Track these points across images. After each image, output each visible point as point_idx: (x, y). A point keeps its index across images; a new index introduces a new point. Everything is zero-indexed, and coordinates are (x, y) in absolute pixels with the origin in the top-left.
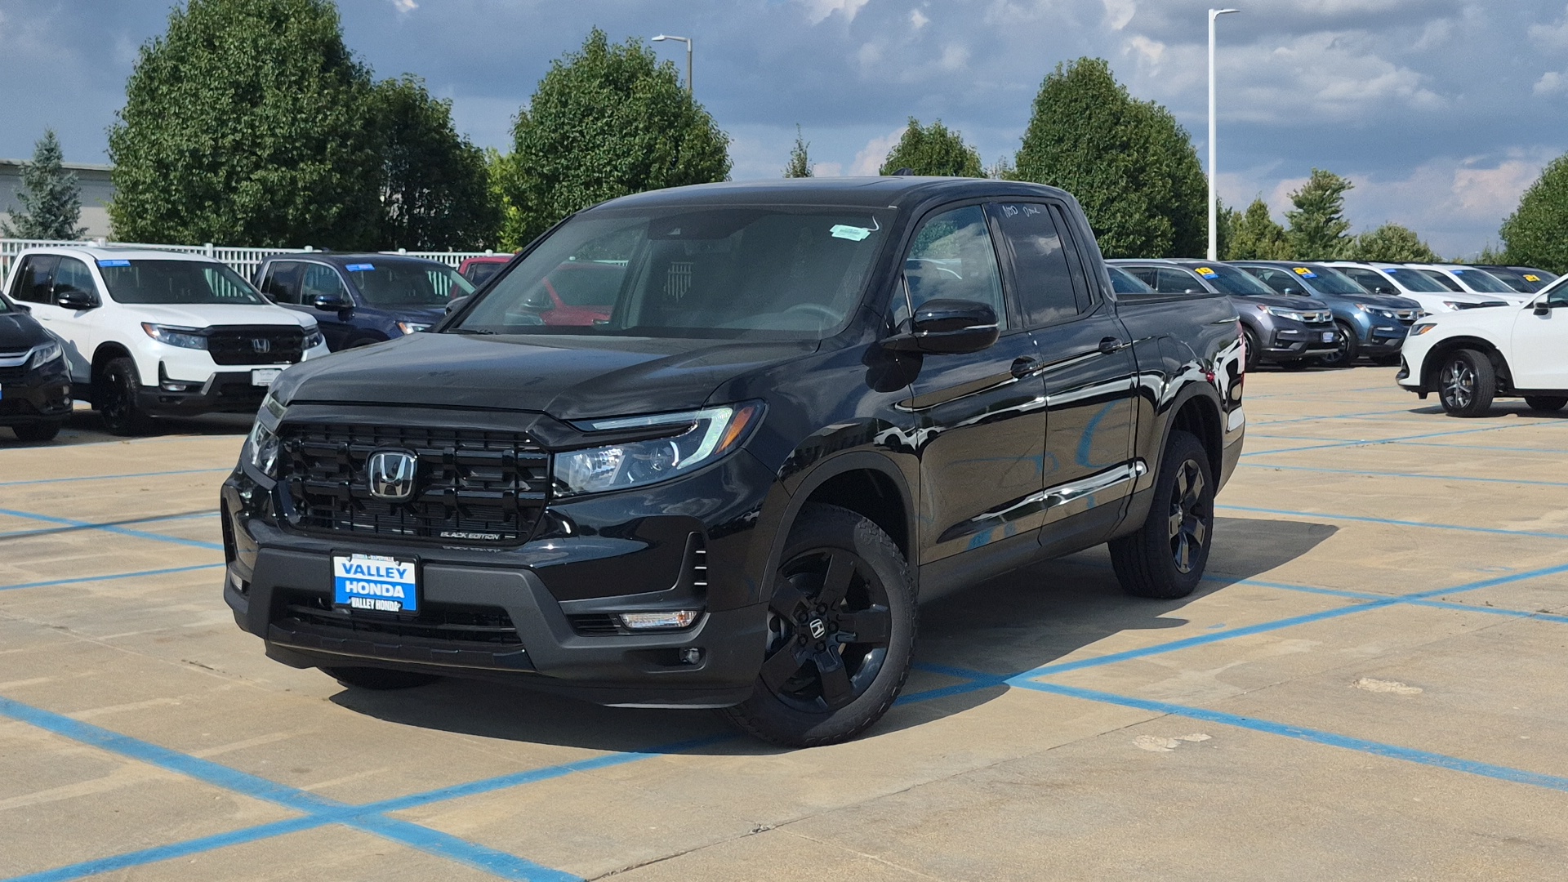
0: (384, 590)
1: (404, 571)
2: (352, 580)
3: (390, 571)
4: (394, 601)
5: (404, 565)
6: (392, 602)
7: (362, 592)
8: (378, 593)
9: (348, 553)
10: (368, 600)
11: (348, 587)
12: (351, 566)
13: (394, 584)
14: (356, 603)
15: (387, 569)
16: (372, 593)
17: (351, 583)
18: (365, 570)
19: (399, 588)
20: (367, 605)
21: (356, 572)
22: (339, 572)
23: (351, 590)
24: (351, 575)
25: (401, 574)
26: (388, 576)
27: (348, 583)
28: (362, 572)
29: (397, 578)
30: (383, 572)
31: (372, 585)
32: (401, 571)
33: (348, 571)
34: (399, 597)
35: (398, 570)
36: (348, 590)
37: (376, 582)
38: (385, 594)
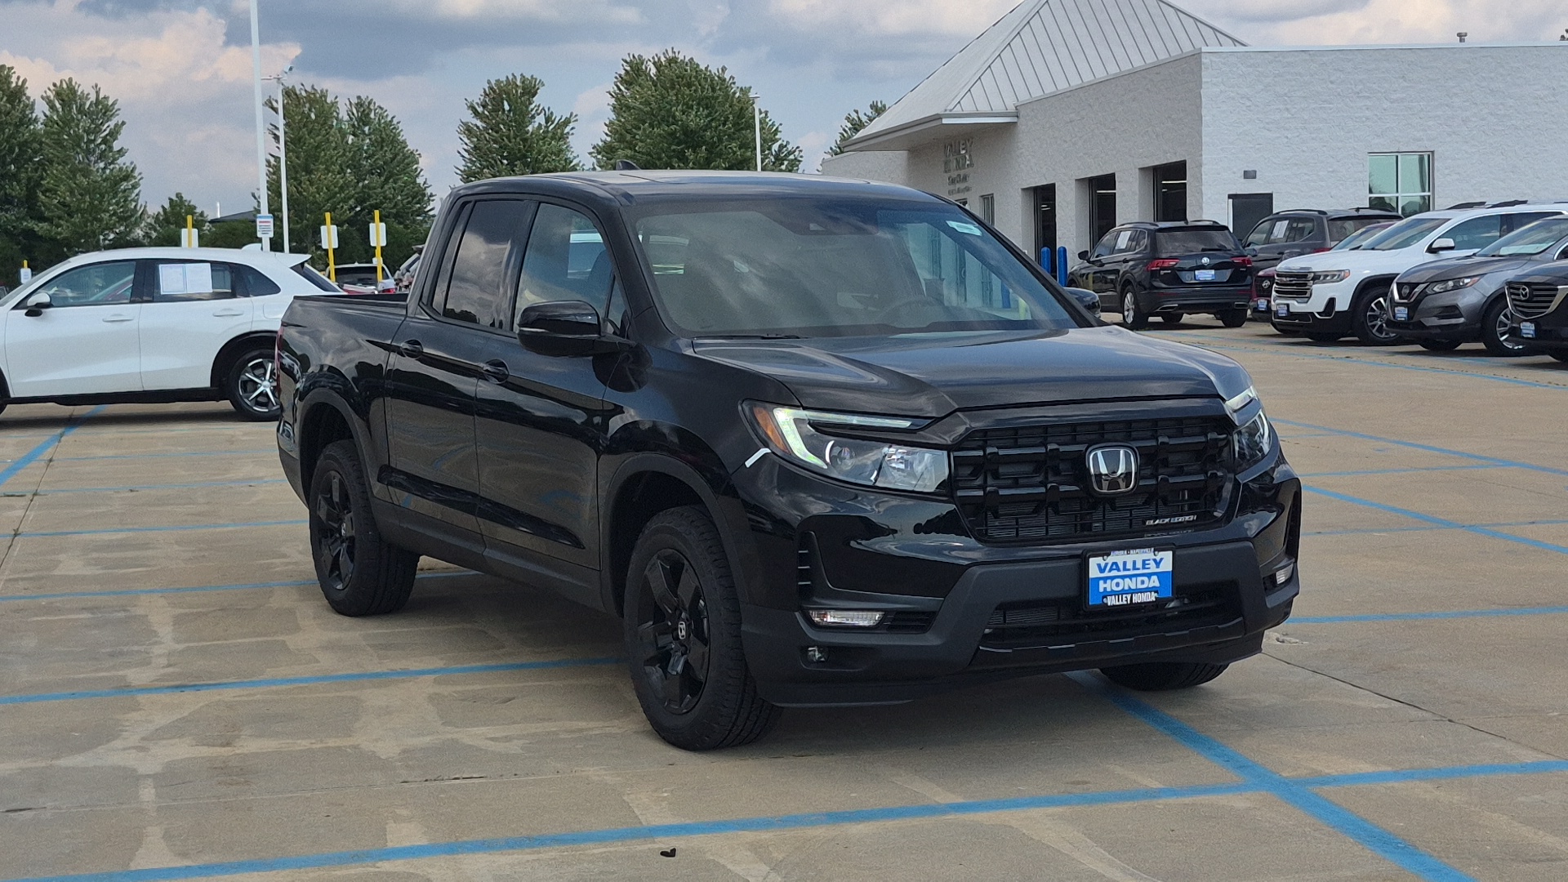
0: (1139, 582)
1: (1161, 559)
2: (1105, 579)
3: (1147, 562)
4: (1151, 592)
5: (1161, 554)
6: (1149, 593)
7: (1115, 589)
8: (1133, 587)
9: (1105, 553)
10: (1124, 596)
11: (1102, 585)
12: (1106, 565)
13: (1149, 575)
14: (1111, 601)
15: (1144, 561)
16: (1126, 588)
17: (1105, 583)
18: (1121, 567)
19: (1154, 578)
20: (1124, 600)
21: (1110, 571)
22: (1094, 572)
23: (1105, 589)
24: (1106, 574)
25: (1158, 564)
26: (1144, 568)
27: (1101, 582)
28: (1119, 570)
29: (1153, 568)
30: (1139, 565)
31: (1127, 580)
32: (1158, 560)
33: (1102, 570)
34: (1154, 587)
35: (1155, 560)
36: (1101, 590)
37: (1130, 577)
38: (1140, 586)
